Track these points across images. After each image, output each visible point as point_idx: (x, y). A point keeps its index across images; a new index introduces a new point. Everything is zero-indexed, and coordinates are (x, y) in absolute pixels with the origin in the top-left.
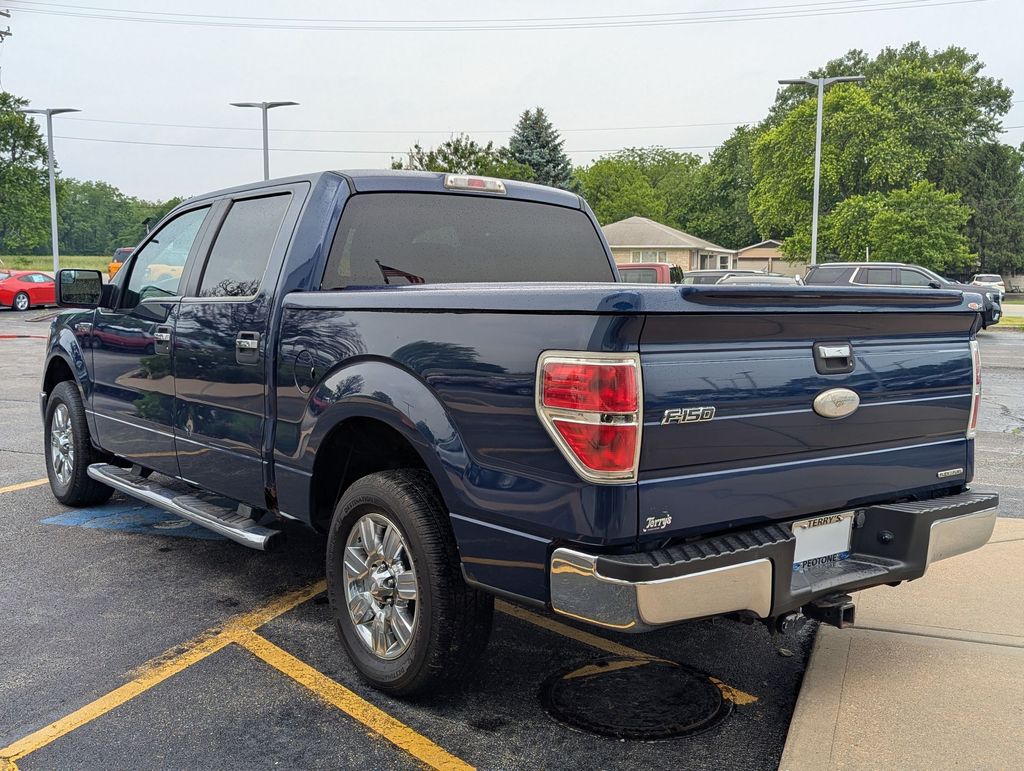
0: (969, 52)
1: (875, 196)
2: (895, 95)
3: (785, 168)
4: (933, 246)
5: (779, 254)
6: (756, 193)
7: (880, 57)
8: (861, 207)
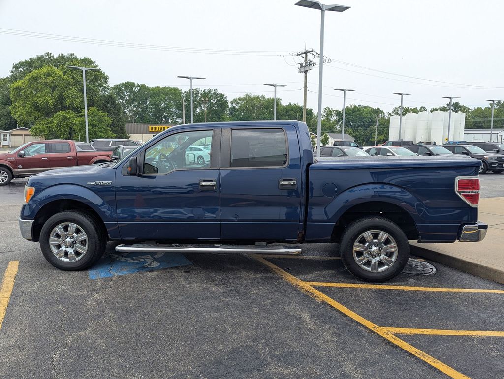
0: (93, 60)
1: (69, 111)
2: (72, 73)
3: (27, 97)
4: (101, 132)
5: (30, 133)
6: (14, 107)
7: (59, 56)
8: (64, 116)
